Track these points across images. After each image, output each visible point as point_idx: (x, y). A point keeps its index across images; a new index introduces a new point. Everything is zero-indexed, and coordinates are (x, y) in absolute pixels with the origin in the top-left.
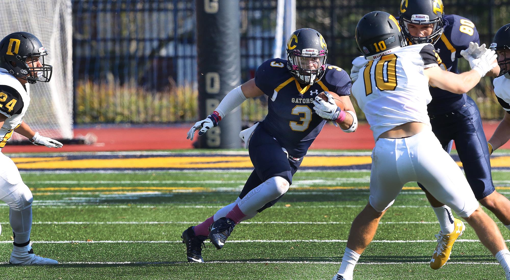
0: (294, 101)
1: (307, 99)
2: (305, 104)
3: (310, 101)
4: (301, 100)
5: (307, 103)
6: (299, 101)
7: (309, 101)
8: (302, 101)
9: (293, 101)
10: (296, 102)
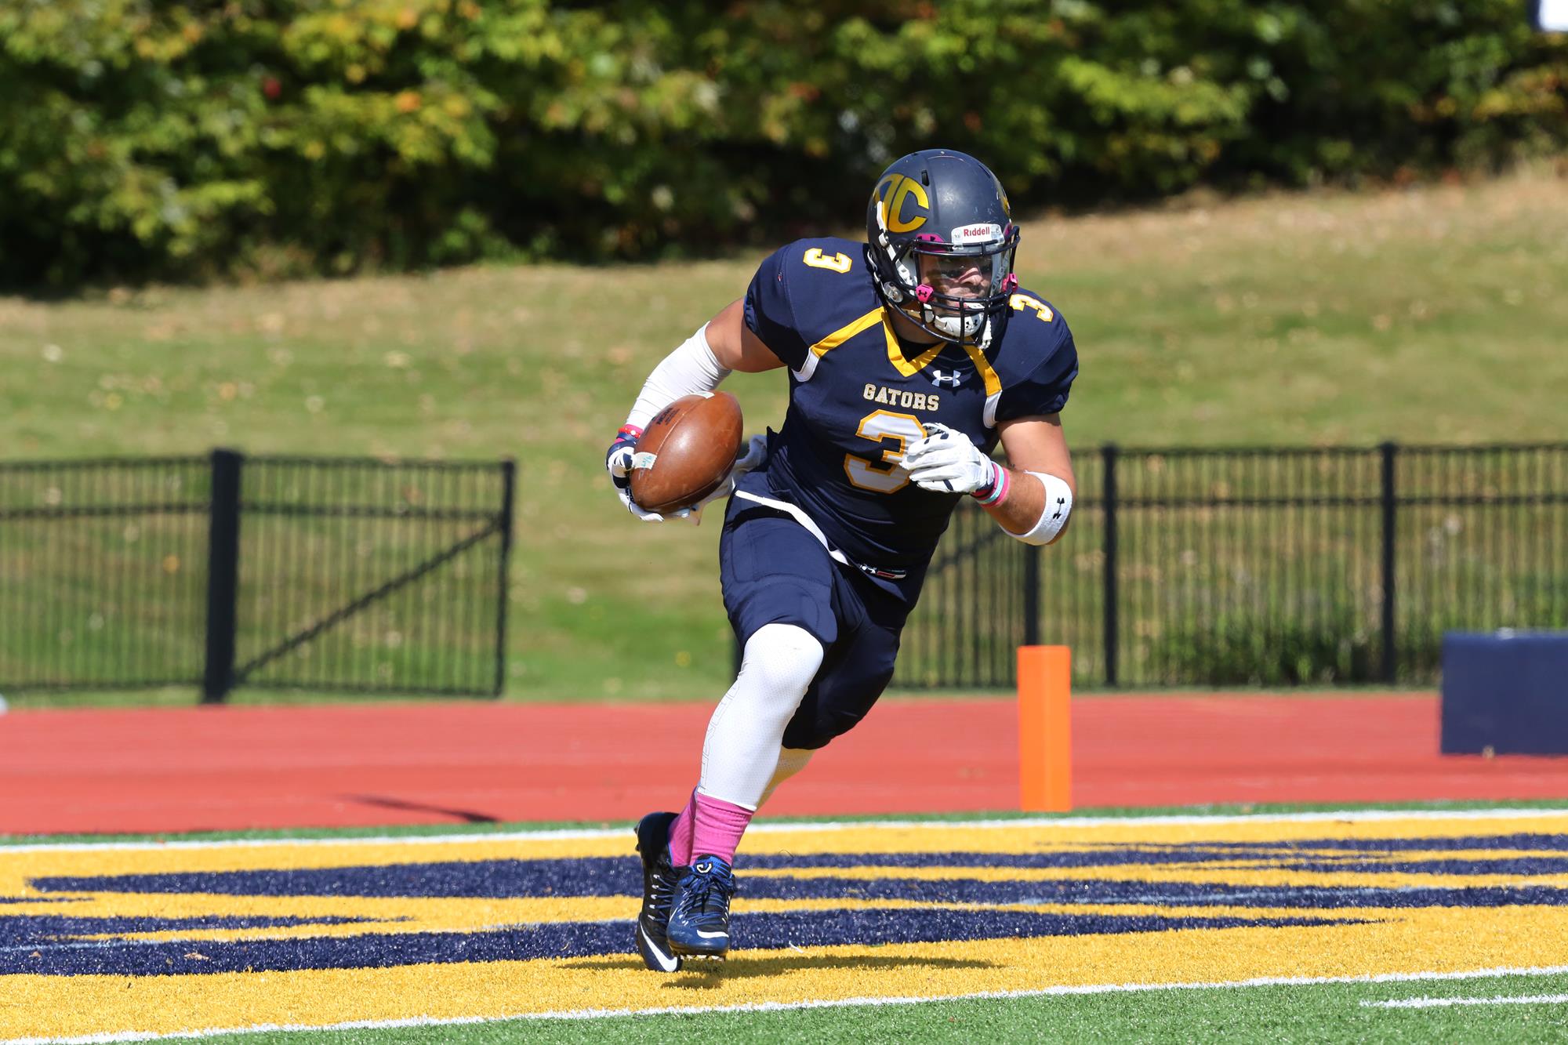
0: (873, 393)
1: (917, 396)
2: (910, 411)
3: (927, 404)
4: (897, 396)
5: (916, 406)
6: (889, 397)
7: (923, 402)
8: (898, 399)
9: (869, 395)
10: (877, 400)
